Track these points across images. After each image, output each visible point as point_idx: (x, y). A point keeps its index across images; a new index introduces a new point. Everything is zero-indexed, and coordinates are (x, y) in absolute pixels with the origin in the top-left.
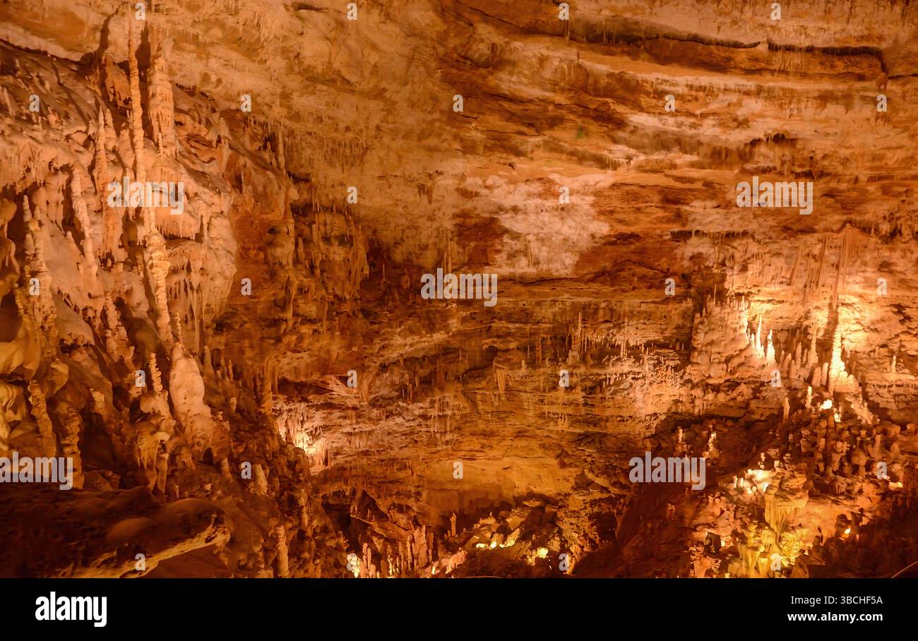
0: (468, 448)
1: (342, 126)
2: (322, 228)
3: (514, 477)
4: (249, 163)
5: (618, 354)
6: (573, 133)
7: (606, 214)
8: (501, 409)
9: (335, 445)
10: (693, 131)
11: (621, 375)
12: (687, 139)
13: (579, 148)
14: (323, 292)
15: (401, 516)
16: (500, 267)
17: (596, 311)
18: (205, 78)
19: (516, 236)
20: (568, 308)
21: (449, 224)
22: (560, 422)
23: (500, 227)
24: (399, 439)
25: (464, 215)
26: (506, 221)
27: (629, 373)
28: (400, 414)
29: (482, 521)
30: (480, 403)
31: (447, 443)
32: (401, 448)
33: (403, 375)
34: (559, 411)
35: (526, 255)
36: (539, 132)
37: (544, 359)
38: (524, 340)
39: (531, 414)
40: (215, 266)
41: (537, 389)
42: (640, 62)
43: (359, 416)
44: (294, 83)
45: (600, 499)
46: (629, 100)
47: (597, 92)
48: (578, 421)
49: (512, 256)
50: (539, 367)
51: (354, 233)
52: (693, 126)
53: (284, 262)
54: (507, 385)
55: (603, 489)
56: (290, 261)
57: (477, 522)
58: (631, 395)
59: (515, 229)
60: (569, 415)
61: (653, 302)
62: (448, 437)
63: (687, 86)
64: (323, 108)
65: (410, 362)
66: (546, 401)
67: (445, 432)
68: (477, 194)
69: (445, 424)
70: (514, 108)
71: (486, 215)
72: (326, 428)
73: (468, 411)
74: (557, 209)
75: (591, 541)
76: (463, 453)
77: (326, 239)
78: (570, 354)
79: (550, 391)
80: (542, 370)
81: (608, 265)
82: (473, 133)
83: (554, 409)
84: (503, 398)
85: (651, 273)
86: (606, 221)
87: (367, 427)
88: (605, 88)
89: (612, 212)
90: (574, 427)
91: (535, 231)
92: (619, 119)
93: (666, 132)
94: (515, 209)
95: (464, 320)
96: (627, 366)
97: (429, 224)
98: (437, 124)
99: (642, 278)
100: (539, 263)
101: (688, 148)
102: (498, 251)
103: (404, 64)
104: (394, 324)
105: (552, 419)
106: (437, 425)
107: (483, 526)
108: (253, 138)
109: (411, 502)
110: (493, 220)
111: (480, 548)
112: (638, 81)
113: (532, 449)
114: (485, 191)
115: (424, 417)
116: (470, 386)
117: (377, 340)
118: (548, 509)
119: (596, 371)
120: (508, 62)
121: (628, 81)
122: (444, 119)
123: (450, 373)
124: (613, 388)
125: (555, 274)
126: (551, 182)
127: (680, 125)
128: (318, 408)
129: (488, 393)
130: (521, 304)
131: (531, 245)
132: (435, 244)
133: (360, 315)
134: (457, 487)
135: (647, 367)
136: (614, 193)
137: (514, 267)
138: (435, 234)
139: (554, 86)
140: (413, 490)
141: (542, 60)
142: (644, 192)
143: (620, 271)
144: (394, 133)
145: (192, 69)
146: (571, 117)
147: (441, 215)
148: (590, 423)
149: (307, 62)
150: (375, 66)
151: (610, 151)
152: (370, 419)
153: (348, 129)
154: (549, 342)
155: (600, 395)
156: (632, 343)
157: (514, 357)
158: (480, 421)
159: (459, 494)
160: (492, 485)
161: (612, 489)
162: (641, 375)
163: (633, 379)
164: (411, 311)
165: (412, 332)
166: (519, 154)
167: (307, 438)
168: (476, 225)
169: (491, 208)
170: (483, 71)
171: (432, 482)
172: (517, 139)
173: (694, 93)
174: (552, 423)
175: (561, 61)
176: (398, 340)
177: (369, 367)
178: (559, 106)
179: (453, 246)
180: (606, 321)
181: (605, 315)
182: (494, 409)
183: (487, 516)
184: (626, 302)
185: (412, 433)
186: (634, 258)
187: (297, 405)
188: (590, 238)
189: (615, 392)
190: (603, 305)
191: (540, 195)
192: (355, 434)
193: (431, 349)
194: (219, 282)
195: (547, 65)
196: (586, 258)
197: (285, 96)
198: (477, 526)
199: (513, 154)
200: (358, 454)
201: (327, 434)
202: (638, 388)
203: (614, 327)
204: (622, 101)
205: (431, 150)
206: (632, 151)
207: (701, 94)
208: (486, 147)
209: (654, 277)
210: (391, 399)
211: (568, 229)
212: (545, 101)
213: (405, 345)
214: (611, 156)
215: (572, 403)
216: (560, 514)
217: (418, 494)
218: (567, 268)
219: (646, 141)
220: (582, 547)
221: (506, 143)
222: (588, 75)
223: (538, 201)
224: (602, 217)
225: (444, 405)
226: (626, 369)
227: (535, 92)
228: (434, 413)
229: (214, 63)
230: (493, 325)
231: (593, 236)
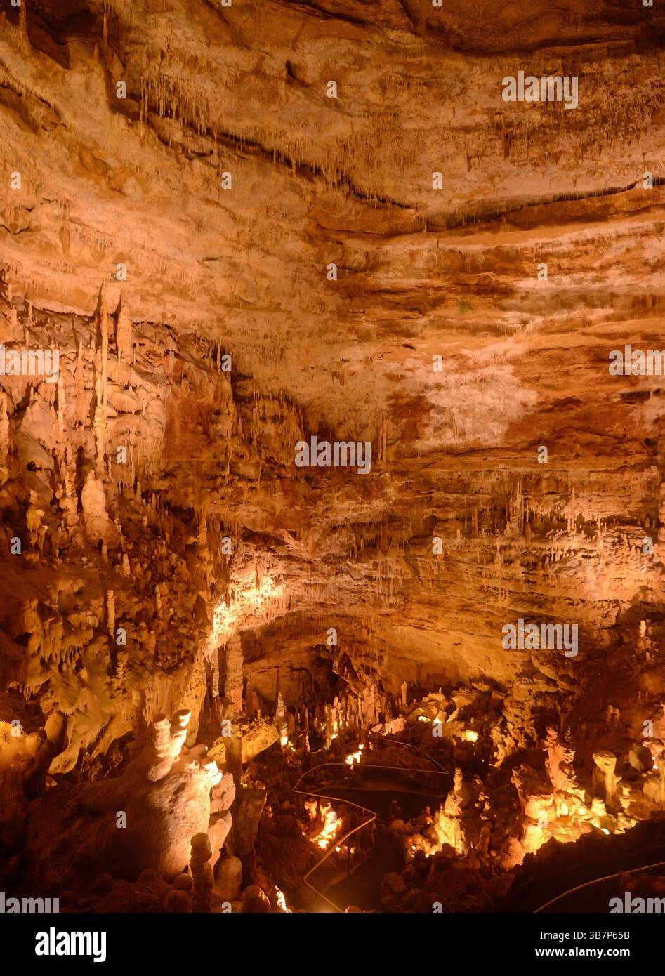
0: (418, 616)
1: (261, 335)
2: (261, 411)
3: (464, 654)
4: (193, 366)
5: (565, 528)
6: (457, 309)
7: (533, 381)
8: (442, 579)
9: (296, 593)
10: (598, 285)
11: (569, 551)
12: (595, 294)
13: (470, 322)
14: (258, 457)
15: (368, 677)
16: (428, 439)
17: (539, 481)
18: (164, 315)
19: (442, 410)
20: (506, 479)
21: (383, 405)
22: (500, 598)
23: (427, 404)
24: (348, 597)
25: (396, 396)
26: (432, 397)
27: (580, 550)
28: (348, 573)
29: (431, 696)
30: (421, 570)
31: (391, 606)
32: (351, 605)
33: (351, 537)
34: (499, 586)
35: (451, 427)
36: (423, 313)
37: (480, 529)
38: (463, 510)
39: (471, 586)
40: (146, 430)
41: (474, 560)
42: (502, 233)
43: (313, 570)
44: (221, 310)
45: (547, 692)
46: (510, 270)
47: (475, 269)
48: (522, 600)
49: (437, 429)
50: (474, 537)
51: (286, 413)
52: (595, 280)
53: (224, 435)
54: (446, 554)
55: (549, 681)
56: (229, 434)
57: (426, 695)
58: (580, 575)
59: (441, 404)
60: (510, 592)
61: (604, 472)
62: (392, 600)
63: (572, 243)
64: (246, 324)
65: (357, 527)
66: (484, 574)
67: (389, 595)
68: (403, 377)
69: (389, 587)
70: (397, 298)
71: (414, 394)
72: (287, 576)
73: (410, 577)
74: (475, 382)
75: (527, 736)
76: (414, 621)
77: (263, 419)
78: (508, 525)
79: (487, 564)
80: (477, 541)
81: (546, 433)
82: (366, 324)
83: (493, 583)
84: (443, 568)
85: (600, 439)
86: (531, 388)
87: (321, 581)
88: (484, 264)
89: (537, 379)
90: (516, 606)
91: (458, 404)
92: (506, 288)
93: (565, 292)
94: (438, 387)
95: (401, 489)
96: (575, 542)
97: (366, 406)
98: (330, 322)
99: (588, 445)
100: (464, 434)
101: (597, 303)
102: (426, 425)
103: (289, 282)
104: (333, 489)
105: (493, 594)
106: (381, 586)
107: (431, 700)
108: (200, 350)
109: (375, 665)
110: (421, 398)
111: (422, 722)
112: (517, 251)
113: (477, 626)
114: (408, 374)
115: (370, 578)
116: (411, 553)
117: (319, 503)
118: (496, 696)
119: (537, 545)
120: (382, 263)
121: (508, 253)
122: (335, 317)
123: (394, 539)
124: (557, 566)
125: (485, 444)
126: (464, 357)
127: (580, 281)
128: (281, 558)
129: (427, 561)
130: (456, 475)
131: (455, 418)
132: (374, 423)
133: (303, 481)
134: (415, 658)
135: (601, 545)
136: (535, 359)
137: (441, 439)
138: (373, 414)
139: (429, 273)
140: (378, 654)
141: (412, 255)
142: (568, 355)
143: (559, 438)
144: (301, 335)
145: (154, 312)
146: (451, 295)
147: (375, 398)
148: (536, 603)
149: (220, 295)
150: (268, 288)
151: (504, 319)
152: (322, 573)
153: (266, 336)
154: (488, 513)
155: (542, 572)
156: (587, 518)
157: (450, 527)
158: (422, 589)
159: (417, 665)
160: (448, 661)
161: (560, 683)
162: (595, 554)
163: (583, 556)
164: (347, 479)
165: (348, 497)
166: (409, 335)
167: (271, 582)
168: (407, 405)
169: (418, 388)
170: (362, 275)
171: (392, 648)
172: (406, 324)
173: (582, 248)
174: (492, 599)
175: (429, 251)
176: (338, 504)
177: (315, 525)
178: (438, 289)
179: (388, 424)
180: (552, 493)
181: (549, 486)
182: (434, 578)
183: (435, 691)
184: (571, 472)
185: (360, 592)
186: (576, 424)
187: (265, 554)
188: (521, 407)
189: (560, 570)
190: (546, 475)
191: (456, 371)
192: (311, 585)
193: (376, 516)
194: (149, 441)
195: (418, 257)
196: (515, 428)
197: (220, 320)
198: (425, 699)
199: (403, 336)
200: (316, 604)
201: (288, 582)
202: (589, 568)
203: (560, 499)
204: (504, 271)
205: (331, 343)
206: (526, 315)
207: (590, 247)
208: (378, 334)
209: (605, 444)
210: (341, 558)
211: (491, 398)
212: (425, 287)
213: (349, 510)
214: (505, 323)
215: (511, 578)
216: (507, 703)
217: (381, 658)
218: (495, 437)
219: (542, 303)
220: (516, 742)
221: (398, 329)
222: (464, 257)
223: (457, 376)
224: (527, 385)
225: (386, 569)
226: (575, 546)
227: (412, 282)
228: (377, 574)
229: (169, 306)
230: (433, 495)
231: (525, 405)
